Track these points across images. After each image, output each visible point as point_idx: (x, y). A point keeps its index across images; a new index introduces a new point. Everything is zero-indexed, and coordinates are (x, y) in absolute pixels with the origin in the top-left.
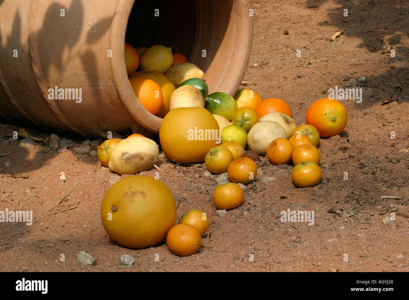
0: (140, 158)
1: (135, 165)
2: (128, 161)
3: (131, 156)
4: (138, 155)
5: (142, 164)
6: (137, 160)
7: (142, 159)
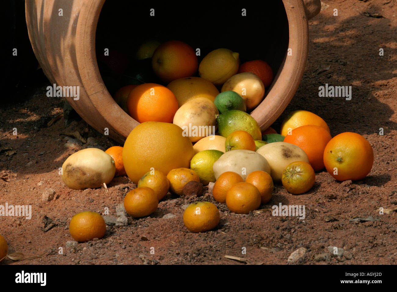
0: (81, 172)
1: (77, 180)
2: (70, 174)
3: (73, 169)
4: (79, 169)
5: (85, 180)
6: (79, 175)
7: (84, 174)
